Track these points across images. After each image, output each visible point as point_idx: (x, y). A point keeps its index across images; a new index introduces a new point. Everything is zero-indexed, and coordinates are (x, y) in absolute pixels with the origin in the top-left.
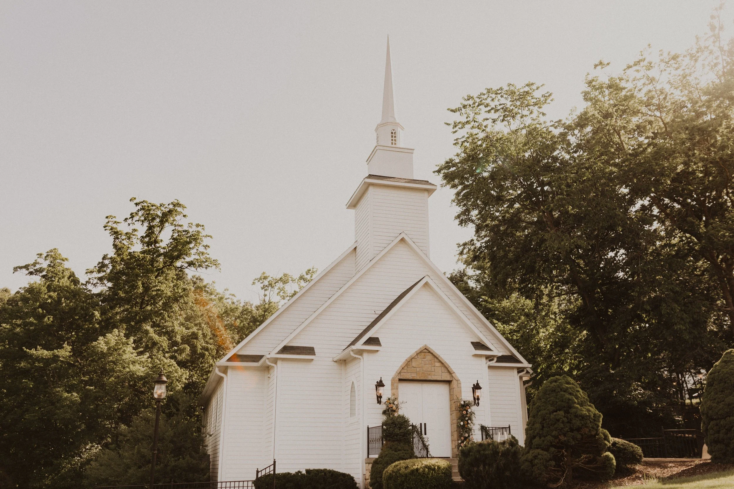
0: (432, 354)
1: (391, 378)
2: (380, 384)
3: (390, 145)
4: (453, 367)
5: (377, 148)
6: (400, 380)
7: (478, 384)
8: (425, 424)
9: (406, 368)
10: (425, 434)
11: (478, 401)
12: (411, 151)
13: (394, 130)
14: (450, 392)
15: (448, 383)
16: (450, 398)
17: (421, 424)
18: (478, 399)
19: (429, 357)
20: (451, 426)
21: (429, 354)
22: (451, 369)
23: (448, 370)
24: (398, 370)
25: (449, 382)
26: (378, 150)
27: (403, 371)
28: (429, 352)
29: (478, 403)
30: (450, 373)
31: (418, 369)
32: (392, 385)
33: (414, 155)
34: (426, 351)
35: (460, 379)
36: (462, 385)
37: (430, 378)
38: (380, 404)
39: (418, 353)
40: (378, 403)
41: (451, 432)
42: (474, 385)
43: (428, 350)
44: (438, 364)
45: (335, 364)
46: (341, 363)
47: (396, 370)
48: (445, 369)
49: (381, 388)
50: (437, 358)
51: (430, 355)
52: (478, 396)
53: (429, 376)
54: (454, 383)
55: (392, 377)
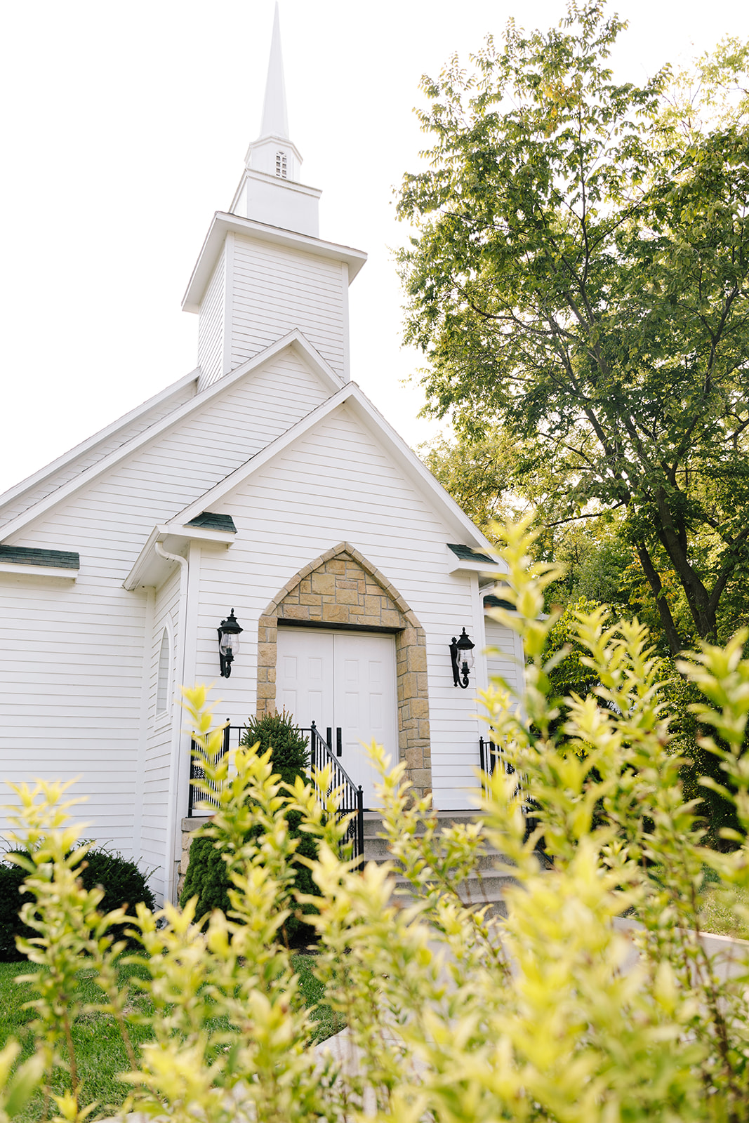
0: (359, 564)
1: (258, 615)
2: (230, 627)
3: (274, 173)
4: (408, 597)
5: (247, 174)
6: (283, 623)
7: (464, 636)
8: (339, 730)
9: (296, 593)
10: (339, 754)
11: (466, 676)
12: (314, 193)
13: (282, 153)
14: (398, 656)
15: (394, 636)
16: (398, 670)
17: (329, 730)
18: (466, 671)
19: (353, 572)
20: (400, 736)
21: (353, 564)
22: (403, 601)
23: (396, 605)
24: (276, 597)
25: (396, 632)
26: (249, 180)
27: (289, 600)
28: (354, 560)
29: (466, 681)
30: (400, 610)
31: (326, 599)
32: (262, 630)
33: (320, 201)
34: (345, 556)
35: (422, 625)
36: (429, 639)
37: (353, 620)
38: (228, 677)
39: (326, 559)
40: (222, 675)
41: (400, 748)
42: (454, 640)
43: (350, 555)
44: (373, 590)
45: (129, 595)
46: (146, 594)
47: (273, 596)
48: (389, 601)
49: (233, 637)
50: (371, 575)
51: (356, 566)
52: (465, 664)
53: (352, 617)
54: (409, 636)
55: (262, 612)
